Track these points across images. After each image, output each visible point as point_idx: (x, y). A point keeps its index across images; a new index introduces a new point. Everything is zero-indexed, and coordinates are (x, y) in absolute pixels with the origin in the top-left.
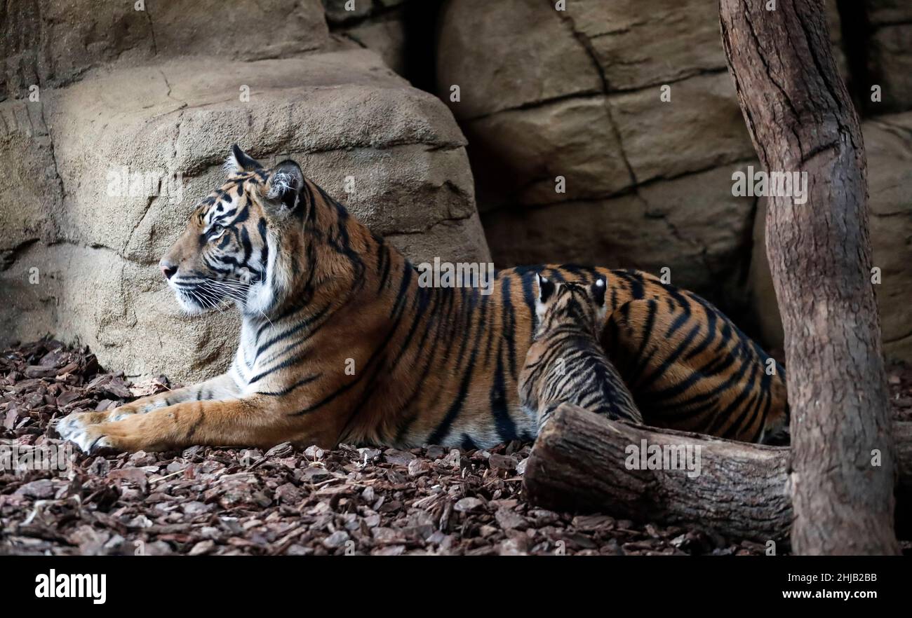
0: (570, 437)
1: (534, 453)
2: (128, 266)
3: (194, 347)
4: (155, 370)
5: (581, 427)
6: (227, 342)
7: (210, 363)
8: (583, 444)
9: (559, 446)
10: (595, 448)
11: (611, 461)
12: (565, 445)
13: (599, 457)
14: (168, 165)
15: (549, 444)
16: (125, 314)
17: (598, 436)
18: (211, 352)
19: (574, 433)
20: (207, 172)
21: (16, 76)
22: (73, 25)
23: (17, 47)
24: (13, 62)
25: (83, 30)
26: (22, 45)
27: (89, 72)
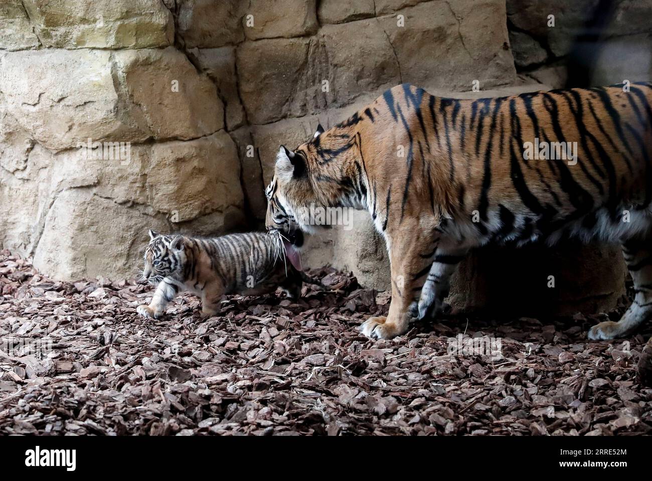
16: (376, 252)
21: (313, 101)
22: (349, 68)
23: (314, 82)
24: (311, 91)
25: (356, 71)
26: (317, 81)
27: (358, 98)
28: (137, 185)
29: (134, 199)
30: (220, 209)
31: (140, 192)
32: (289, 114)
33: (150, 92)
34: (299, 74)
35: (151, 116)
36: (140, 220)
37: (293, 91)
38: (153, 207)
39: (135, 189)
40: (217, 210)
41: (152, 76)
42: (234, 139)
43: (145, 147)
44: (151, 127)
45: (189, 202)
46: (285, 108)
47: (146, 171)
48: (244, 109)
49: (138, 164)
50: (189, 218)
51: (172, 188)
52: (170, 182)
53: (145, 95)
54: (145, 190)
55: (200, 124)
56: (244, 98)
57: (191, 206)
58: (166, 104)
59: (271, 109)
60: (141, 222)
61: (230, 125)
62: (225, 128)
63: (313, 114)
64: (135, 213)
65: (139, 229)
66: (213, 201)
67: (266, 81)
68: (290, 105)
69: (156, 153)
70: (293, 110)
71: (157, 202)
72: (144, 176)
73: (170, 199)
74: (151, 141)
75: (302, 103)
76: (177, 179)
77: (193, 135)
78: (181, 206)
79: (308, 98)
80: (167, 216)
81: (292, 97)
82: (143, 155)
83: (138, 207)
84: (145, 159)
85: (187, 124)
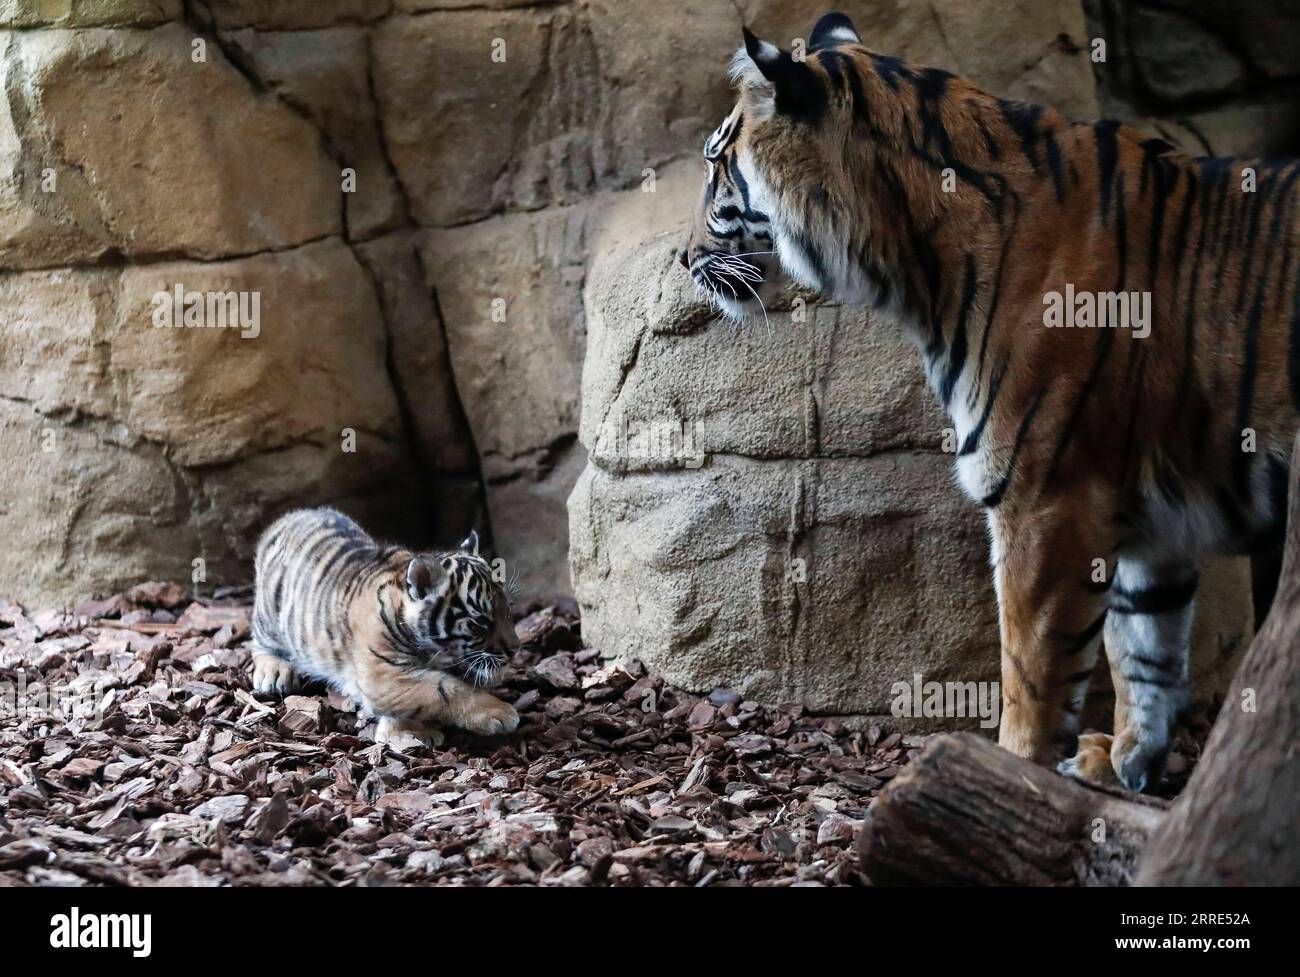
0: (936, 791)
1: (873, 813)
2: (599, 477)
3: (672, 614)
4: (631, 650)
5: (962, 775)
6: (722, 612)
7: (697, 644)
8: (956, 804)
9: (912, 803)
10: (977, 814)
11: (1002, 838)
12: (923, 803)
13: (980, 829)
14: (649, 314)
15: (897, 798)
16: (596, 556)
17: (989, 794)
18: (697, 625)
19: (943, 784)
20: (705, 330)
21: (560, 170)
22: (645, 90)
23: (565, 121)
24: (557, 146)
25: (661, 98)
26: (573, 120)
27: (671, 167)
28: (88, 368)
29: (82, 405)
30: (314, 437)
31: (96, 387)
32: (508, 201)
33: (109, 138)
34: (532, 101)
35: (112, 196)
36: (98, 457)
37: (518, 144)
38: (128, 426)
39: (82, 379)
40: (304, 440)
41: (115, 97)
42: (365, 264)
43: (105, 275)
44: (112, 223)
45: (218, 417)
46: (499, 187)
47: (108, 335)
48: (400, 187)
49: (88, 315)
50: (219, 457)
51: (171, 378)
52: (165, 363)
53: (96, 143)
54: (108, 383)
55: (255, 220)
56: (397, 158)
57: (225, 427)
58: (152, 167)
59: (463, 188)
60: (100, 462)
61: (357, 226)
62: (345, 235)
63: (562, 204)
64: (86, 439)
65: (94, 481)
66: (291, 416)
67: (450, 118)
68: (510, 181)
69: (127, 290)
70: (517, 194)
71: (138, 415)
72: (104, 346)
73: (170, 409)
74: (115, 260)
75: (537, 177)
76: (185, 357)
77: (227, 247)
78: (198, 425)
79: (551, 163)
80: (165, 450)
81: (515, 160)
82: (100, 295)
83: (93, 425)
84: (103, 301)
85: (211, 219)
